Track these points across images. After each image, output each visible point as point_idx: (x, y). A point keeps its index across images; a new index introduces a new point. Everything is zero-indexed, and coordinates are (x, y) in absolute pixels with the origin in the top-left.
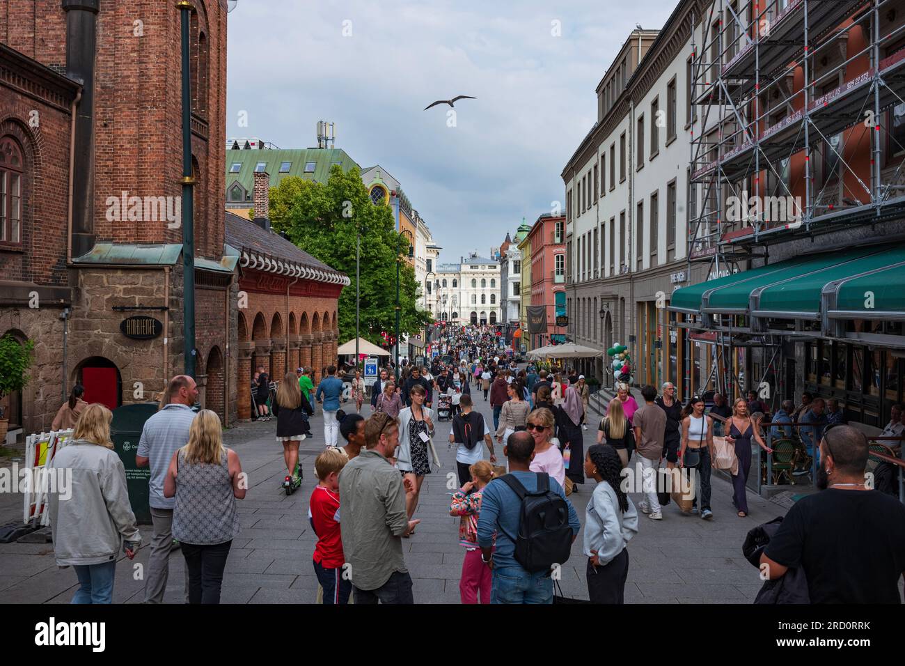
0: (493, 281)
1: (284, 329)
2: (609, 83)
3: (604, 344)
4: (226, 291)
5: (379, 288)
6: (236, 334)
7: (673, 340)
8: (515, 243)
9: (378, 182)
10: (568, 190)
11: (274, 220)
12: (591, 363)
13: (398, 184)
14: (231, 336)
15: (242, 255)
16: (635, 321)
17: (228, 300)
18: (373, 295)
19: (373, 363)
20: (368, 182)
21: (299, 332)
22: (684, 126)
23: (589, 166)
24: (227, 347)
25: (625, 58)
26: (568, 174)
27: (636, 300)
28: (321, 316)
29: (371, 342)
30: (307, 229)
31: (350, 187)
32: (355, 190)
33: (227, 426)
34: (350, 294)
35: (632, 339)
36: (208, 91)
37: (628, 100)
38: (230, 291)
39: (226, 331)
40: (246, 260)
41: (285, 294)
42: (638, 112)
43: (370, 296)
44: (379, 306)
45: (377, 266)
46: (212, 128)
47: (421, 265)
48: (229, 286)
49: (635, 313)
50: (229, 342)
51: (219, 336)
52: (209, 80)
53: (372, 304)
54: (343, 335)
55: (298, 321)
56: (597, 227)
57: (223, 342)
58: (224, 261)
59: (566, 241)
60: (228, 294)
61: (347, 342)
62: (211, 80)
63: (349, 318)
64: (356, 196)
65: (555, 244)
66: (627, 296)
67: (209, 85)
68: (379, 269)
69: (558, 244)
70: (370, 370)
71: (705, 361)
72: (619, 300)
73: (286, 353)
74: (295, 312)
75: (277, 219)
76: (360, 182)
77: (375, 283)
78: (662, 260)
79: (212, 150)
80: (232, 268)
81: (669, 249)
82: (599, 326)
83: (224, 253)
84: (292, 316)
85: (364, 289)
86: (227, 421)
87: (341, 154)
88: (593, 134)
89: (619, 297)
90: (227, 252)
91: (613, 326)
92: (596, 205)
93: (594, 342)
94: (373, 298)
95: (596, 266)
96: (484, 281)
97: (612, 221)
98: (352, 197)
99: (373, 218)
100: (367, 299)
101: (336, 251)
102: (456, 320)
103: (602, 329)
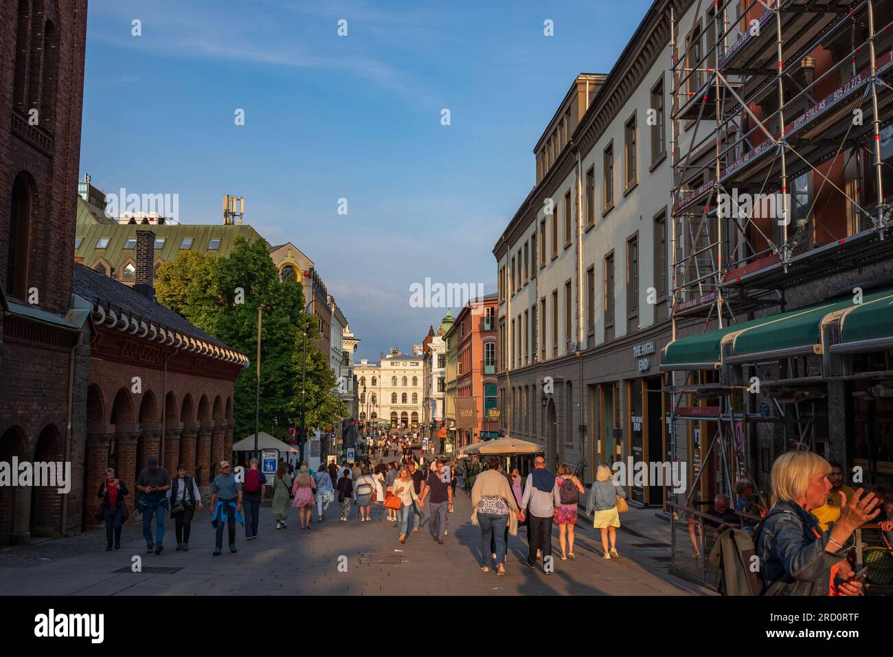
0: (415, 379)
1: (159, 412)
2: (550, 140)
3: (545, 438)
4: (70, 353)
5: (285, 374)
6: (83, 410)
7: (637, 428)
8: (440, 335)
9: (289, 260)
10: (501, 267)
11: (167, 297)
12: (529, 461)
13: (311, 264)
14: (75, 413)
15: (96, 309)
16: (586, 408)
17: (72, 367)
18: (279, 382)
19: (273, 458)
20: (278, 261)
21: (179, 417)
22: (649, 167)
23: (526, 236)
24: (69, 427)
25: (569, 108)
26: (499, 251)
27: (586, 383)
28: (211, 400)
29: (275, 436)
30: (205, 307)
31: (255, 260)
32: (260, 263)
33: (65, 533)
34: (252, 381)
35: (583, 429)
36: (56, 96)
37: (575, 151)
38: (76, 354)
39: (68, 406)
40: (101, 317)
41: (162, 368)
42: (585, 166)
43: (275, 383)
44: (284, 396)
45: (284, 350)
46: (59, 144)
47: (336, 356)
48: (75, 347)
49: (585, 398)
50: (72, 421)
51: (57, 412)
52: (57, 82)
53: (277, 392)
54: (243, 428)
55: (179, 403)
56: (536, 304)
57: (64, 420)
58: (70, 315)
59: (497, 324)
60: (73, 356)
61: (247, 437)
62: (60, 83)
63: (251, 409)
64: (263, 270)
65: (485, 331)
66: (574, 378)
67: (56, 89)
68: (286, 352)
69: (488, 331)
70: (268, 466)
71: (685, 451)
72: (565, 385)
73: (161, 442)
74: (175, 393)
75: (171, 296)
76: (266, 254)
77: (281, 368)
78: (621, 330)
79: (58, 170)
80: (80, 324)
81: (630, 317)
82: (539, 417)
83: (70, 305)
84: (170, 398)
85: (268, 375)
86: (64, 526)
87: (249, 230)
88: (531, 199)
89: (565, 381)
90: (76, 305)
91: (557, 414)
92: (535, 279)
93: (533, 437)
94: (279, 386)
95: (534, 348)
96: (405, 379)
97: (555, 294)
98: (257, 271)
99: (280, 295)
100: (272, 387)
101: (237, 332)
102: (375, 420)
103: (543, 419)
